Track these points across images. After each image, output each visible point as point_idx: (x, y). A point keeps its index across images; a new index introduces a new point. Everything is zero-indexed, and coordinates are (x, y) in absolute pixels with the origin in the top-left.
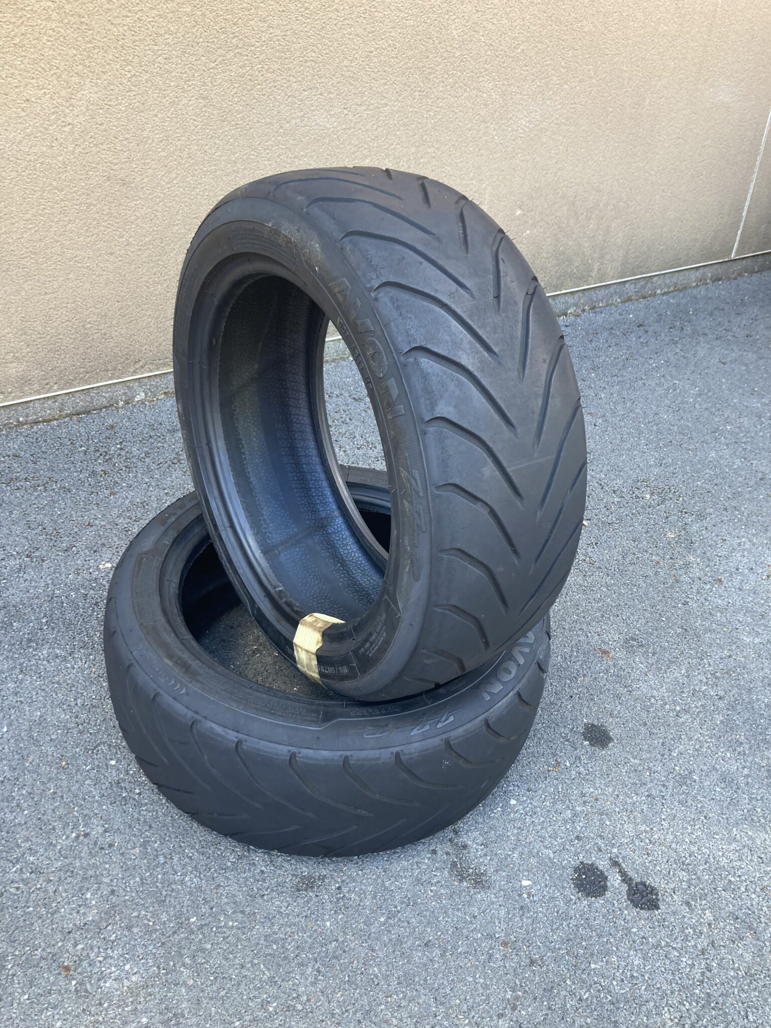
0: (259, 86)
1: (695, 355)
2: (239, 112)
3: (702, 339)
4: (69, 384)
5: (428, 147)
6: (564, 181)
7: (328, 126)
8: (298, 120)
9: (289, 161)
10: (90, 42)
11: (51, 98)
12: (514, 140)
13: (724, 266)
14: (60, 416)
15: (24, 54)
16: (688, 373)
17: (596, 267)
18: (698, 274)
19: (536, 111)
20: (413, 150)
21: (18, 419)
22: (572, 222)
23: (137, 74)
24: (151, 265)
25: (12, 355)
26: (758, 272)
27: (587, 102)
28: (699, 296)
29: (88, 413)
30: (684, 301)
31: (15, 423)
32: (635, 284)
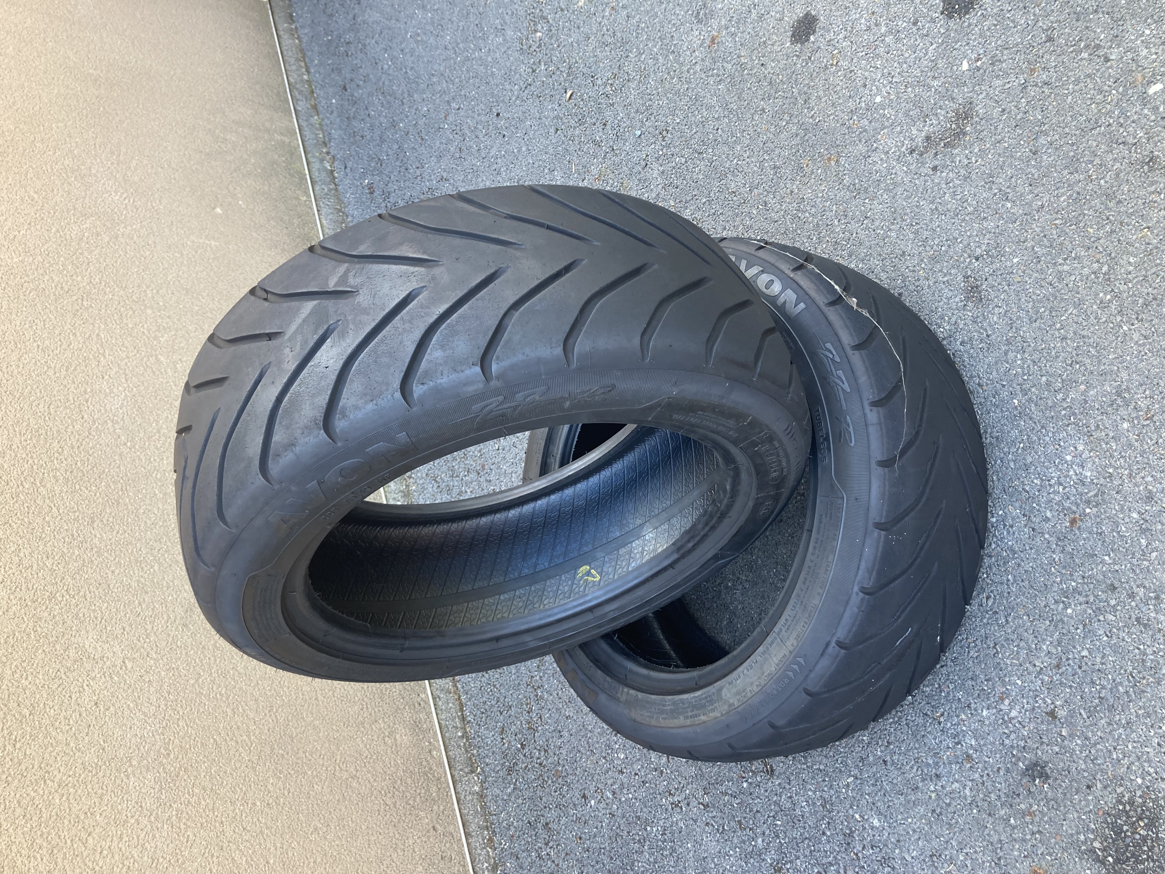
0: (79, 463)
1: (378, 22)
2: (108, 486)
3: (360, 19)
5: (146, 296)
6: (182, 162)
7: (122, 397)
8: (116, 426)
9: (163, 438)
10: (28, 635)
11: (93, 679)
12: (137, 209)
13: (276, 10)
15: (42, 705)
17: (278, 137)
18: (285, 36)
19: (104, 184)
20: (149, 311)
21: (459, 737)
22: (229, 158)
23: (65, 588)
25: (387, 739)
27: (93, 132)
28: (310, 34)
30: (316, 49)
31: (465, 740)
32: (297, 100)
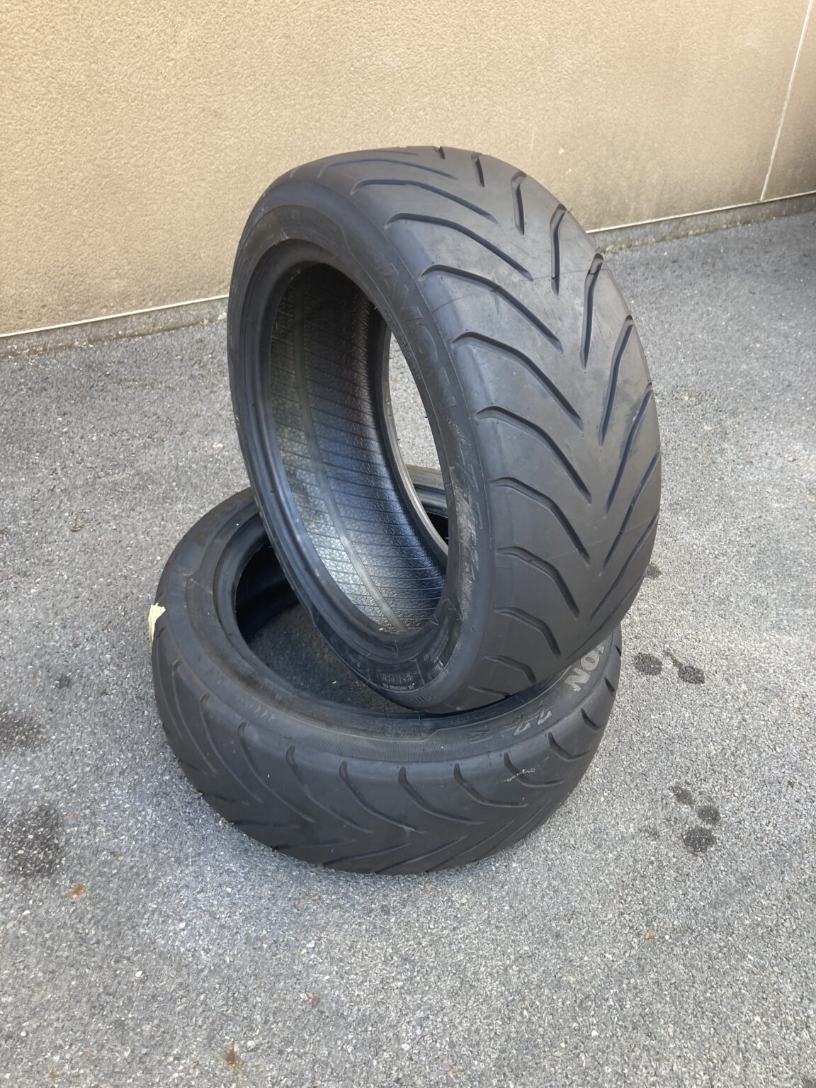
0: (334, 27)
1: (726, 286)
2: (316, 51)
3: (732, 273)
4: (163, 301)
5: (481, 87)
6: (604, 121)
7: (393, 65)
8: (367, 59)
9: (358, 97)
11: (158, 35)
12: (558, 81)
13: (753, 210)
14: (153, 331)
16: (720, 301)
17: (633, 205)
18: (729, 216)
19: (579, 54)
20: (468, 89)
21: (118, 332)
22: (610, 162)
24: (237, 191)
25: (115, 271)
26: (785, 216)
27: (625, 46)
28: (729, 237)
29: (177, 329)
30: (715, 241)
32: (669, 225)
